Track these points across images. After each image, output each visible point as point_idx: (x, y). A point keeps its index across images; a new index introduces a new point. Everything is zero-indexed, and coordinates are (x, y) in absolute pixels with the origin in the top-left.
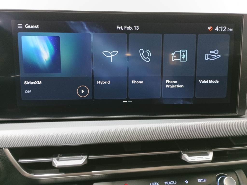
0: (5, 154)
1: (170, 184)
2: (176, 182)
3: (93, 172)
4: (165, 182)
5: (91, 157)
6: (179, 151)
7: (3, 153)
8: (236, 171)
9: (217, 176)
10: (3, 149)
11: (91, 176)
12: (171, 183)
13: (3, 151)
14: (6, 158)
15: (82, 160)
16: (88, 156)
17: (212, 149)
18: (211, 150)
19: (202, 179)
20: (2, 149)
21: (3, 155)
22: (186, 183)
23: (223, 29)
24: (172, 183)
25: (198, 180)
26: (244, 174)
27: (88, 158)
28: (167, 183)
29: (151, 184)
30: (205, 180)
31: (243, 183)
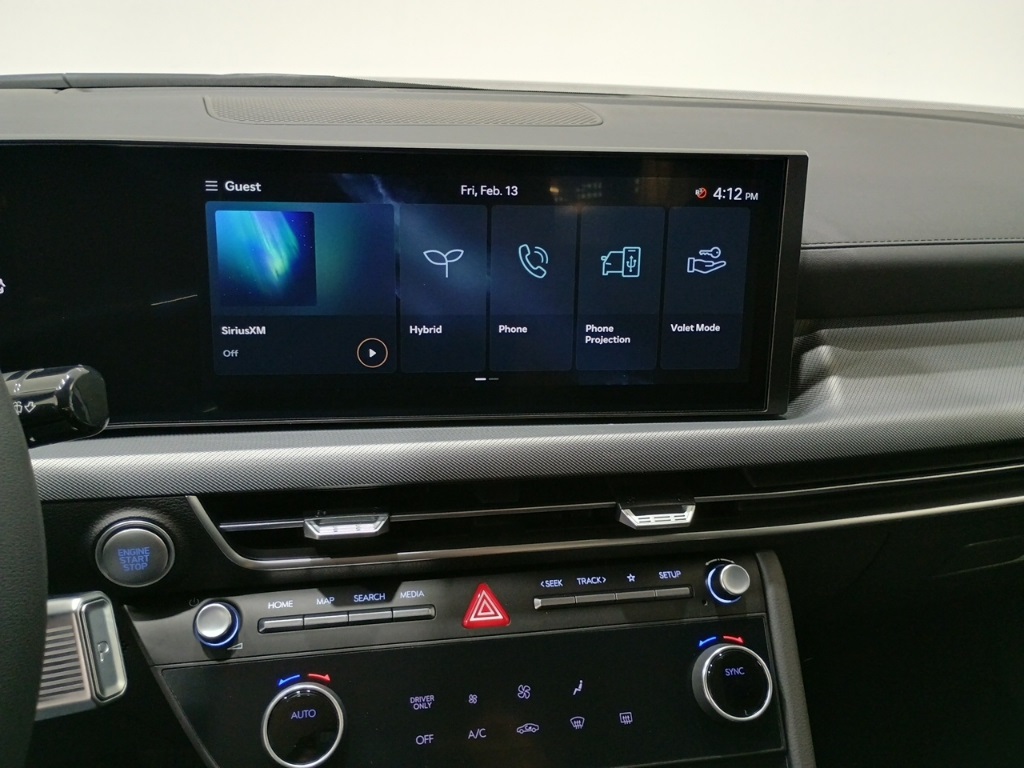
0: (190, 507)
1: (589, 583)
2: (605, 579)
3: (400, 554)
4: (579, 579)
5: (397, 517)
6: (615, 503)
7: (186, 506)
8: (757, 555)
9: (707, 564)
10: (186, 496)
11: (395, 566)
12: (592, 582)
13: (186, 501)
15: (378, 523)
16: (391, 514)
17: (695, 498)
18: (693, 500)
19: (669, 572)
20: (182, 497)
21: (185, 511)
22: (630, 580)
23: (734, 194)
24: (595, 580)
25: (660, 573)
26: (777, 561)
27: (389, 518)
28: (582, 581)
29: (544, 584)
30: (678, 573)
31: (771, 581)
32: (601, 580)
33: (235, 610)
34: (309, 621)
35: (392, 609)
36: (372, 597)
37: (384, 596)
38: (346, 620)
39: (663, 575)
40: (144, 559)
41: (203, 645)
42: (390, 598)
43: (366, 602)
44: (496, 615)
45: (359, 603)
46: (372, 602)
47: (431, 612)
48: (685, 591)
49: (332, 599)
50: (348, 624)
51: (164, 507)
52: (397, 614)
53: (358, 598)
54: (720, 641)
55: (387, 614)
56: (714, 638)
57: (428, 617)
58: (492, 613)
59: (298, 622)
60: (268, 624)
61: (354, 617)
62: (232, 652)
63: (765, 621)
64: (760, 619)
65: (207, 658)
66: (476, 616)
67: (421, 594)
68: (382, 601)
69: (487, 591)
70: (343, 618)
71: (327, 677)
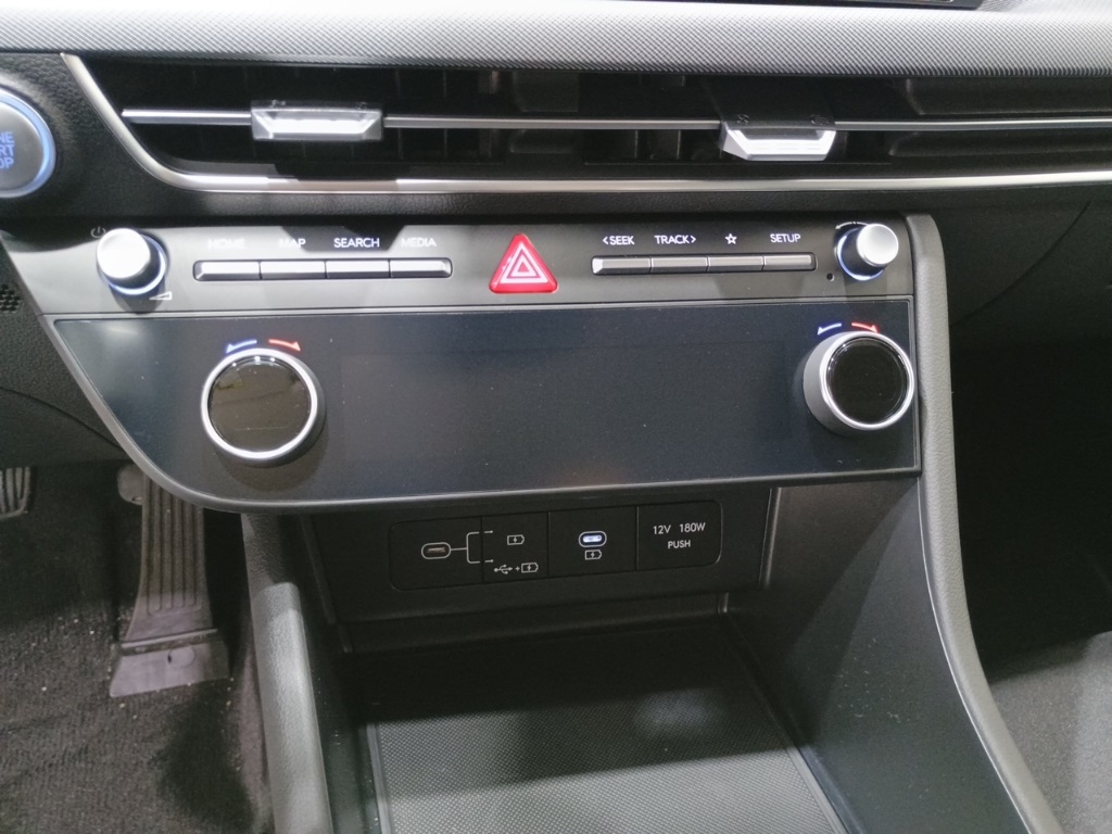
0: (69, 75)
1: (672, 243)
2: (694, 239)
3: (400, 182)
4: (657, 237)
5: (398, 121)
6: (718, 122)
7: (64, 72)
8: (909, 219)
9: (838, 227)
10: (62, 54)
11: (394, 198)
12: (676, 241)
13: (62, 63)
14: (76, 94)
15: (364, 121)
16: (385, 114)
17: (837, 123)
18: (834, 125)
19: (784, 235)
20: (56, 55)
21: (63, 79)
22: (729, 242)
24: (680, 239)
25: (772, 236)
26: (936, 229)
27: (382, 122)
28: (662, 239)
29: (608, 240)
30: (796, 237)
31: (925, 253)
32: (689, 239)
33: (157, 247)
34: (267, 268)
35: (389, 260)
36: (361, 241)
37: (378, 242)
38: (322, 270)
39: (776, 238)
40: (7, 151)
41: (115, 292)
42: (385, 245)
43: (352, 249)
44: (538, 276)
45: (341, 249)
46: (360, 249)
47: (446, 267)
48: (806, 260)
49: (302, 241)
50: (325, 276)
51: (28, 69)
52: (396, 267)
53: (340, 242)
54: (847, 328)
55: (382, 267)
56: (839, 325)
57: (440, 275)
58: (532, 273)
59: (252, 269)
60: (207, 269)
61: (333, 267)
62: (155, 303)
63: (910, 306)
64: (904, 304)
65: (121, 310)
66: (509, 276)
67: (432, 242)
68: (375, 248)
69: (526, 244)
70: (318, 268)
71: (296, 346)
